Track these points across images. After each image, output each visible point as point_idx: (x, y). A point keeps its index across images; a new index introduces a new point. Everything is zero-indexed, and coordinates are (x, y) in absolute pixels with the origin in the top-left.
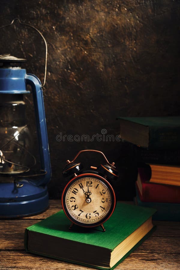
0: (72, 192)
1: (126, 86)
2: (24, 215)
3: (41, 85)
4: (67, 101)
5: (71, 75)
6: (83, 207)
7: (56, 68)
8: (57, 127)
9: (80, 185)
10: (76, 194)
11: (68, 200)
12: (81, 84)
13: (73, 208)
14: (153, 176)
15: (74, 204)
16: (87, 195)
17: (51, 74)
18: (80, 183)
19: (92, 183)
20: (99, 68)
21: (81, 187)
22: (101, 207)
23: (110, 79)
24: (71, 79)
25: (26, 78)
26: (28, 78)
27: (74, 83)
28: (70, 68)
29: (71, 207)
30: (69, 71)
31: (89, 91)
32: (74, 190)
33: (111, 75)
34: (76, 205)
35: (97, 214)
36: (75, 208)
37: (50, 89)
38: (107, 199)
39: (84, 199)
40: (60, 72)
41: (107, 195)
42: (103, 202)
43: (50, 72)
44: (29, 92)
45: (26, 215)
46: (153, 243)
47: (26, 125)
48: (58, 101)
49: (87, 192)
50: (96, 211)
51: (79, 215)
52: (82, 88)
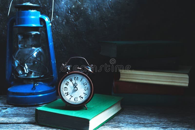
0: (65, 84)
1: (105, 23)
2: (40, 104)
3: (50, 21)
4: (68, 34)
5: (71, 17)
6: (72, 94)
7: (61, 13)
8: (63, 50)
9: (71, 79)
10: (68, 85)
11: (63, 89)
12: (77, 22)
13: (66, 94)
14: (121, 77)
15: (66, 92)
16: (75, 85)
17: (58, 17)
18: (70, 78)
19: (78, 78)
20: (88, 13)
21: (71, 81)
22: (84, 93)
23: (95, 19)
24: (71, 20)
25: (40, 17)
26: (41, 17)
27: (72, 22)
28: (70, 12)
29: (65, 94)
30: (69, 15)
31: (82, 27)
32: (67, 83)
33: (95, 16)
34: (68, 93)
35: (81, 98)
36: (67, 95)
37: (58, 26)
38: (88, 88)
39: (73, 88)
40: (64, 15)
41: (88, 86)
42: (85, 90)
43: (58, 16)
44: (42, 26)
45: (41, 103)
46: (121, 118)
47: (41, 47)
48: (63, 33)
49: (75, 84)
50: (81, 96)
51: (70, 99)
52: (78, 25)
